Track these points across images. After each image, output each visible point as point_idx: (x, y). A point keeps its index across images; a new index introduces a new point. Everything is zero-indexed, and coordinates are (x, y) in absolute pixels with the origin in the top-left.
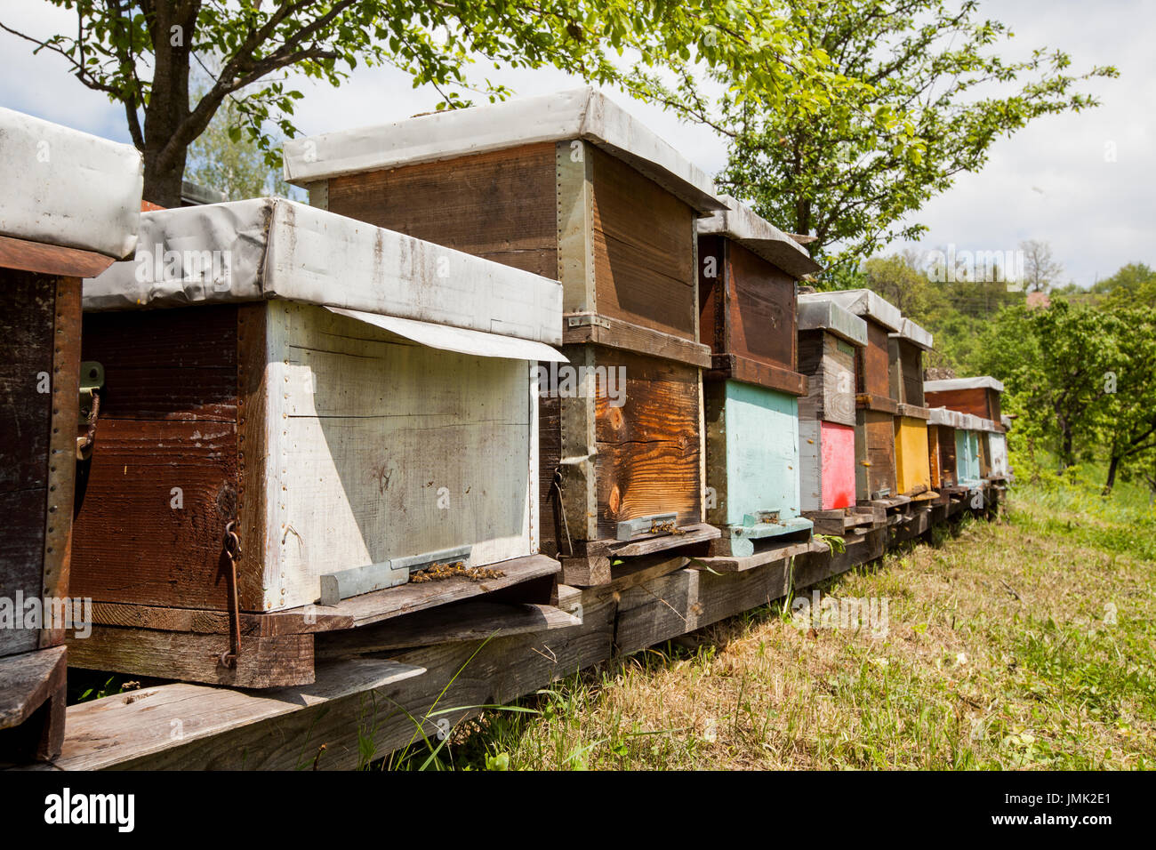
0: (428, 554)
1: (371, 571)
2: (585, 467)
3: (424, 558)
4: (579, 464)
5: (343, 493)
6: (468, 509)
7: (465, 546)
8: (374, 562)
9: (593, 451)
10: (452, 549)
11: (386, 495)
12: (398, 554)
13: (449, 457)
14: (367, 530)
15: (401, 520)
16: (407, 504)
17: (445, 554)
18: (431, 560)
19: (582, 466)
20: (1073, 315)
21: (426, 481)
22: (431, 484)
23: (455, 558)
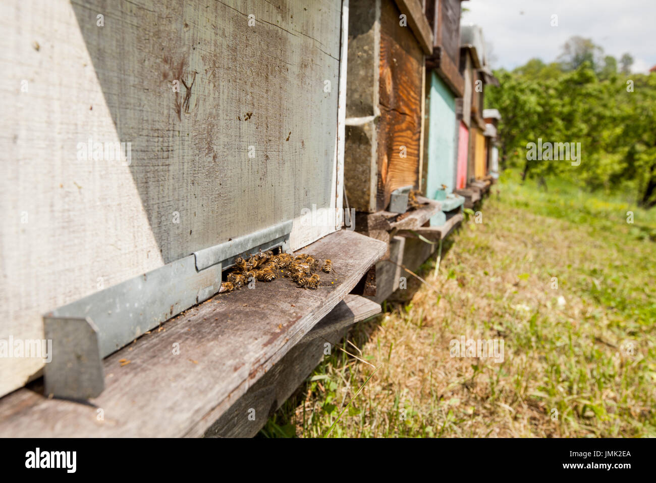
0: (247, 236)
1: (164, 279)
2: (370, 130)
3: (241, 244)
4: (363, 126)
5: (99, 98)
6: (287, 164)
7: (286, 223)
8: (167, 260)
9: (378, 112)
10: (273, 228)
11: (186, 123)
12: (206, 239)
13: (270, 77)
14: (153, 192)
15: (208, 176)
16: (218, 148)
17: (265, 236)
18: (249, 247)
19: (366, 128)
20: (513, 83)
21: (245, 110)
22: (249, 116)
23: (275, 241)
